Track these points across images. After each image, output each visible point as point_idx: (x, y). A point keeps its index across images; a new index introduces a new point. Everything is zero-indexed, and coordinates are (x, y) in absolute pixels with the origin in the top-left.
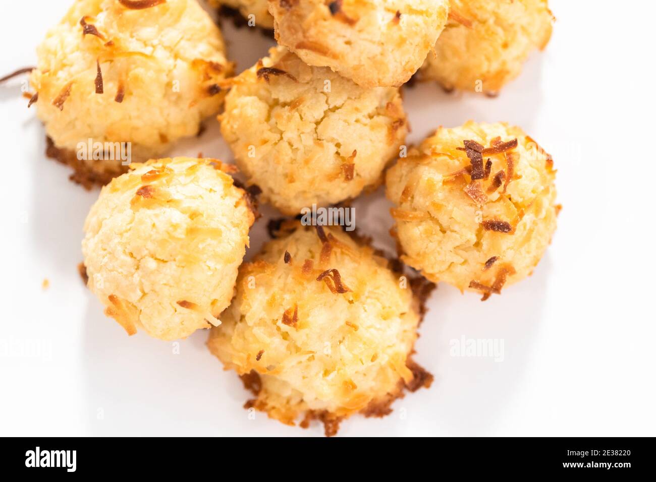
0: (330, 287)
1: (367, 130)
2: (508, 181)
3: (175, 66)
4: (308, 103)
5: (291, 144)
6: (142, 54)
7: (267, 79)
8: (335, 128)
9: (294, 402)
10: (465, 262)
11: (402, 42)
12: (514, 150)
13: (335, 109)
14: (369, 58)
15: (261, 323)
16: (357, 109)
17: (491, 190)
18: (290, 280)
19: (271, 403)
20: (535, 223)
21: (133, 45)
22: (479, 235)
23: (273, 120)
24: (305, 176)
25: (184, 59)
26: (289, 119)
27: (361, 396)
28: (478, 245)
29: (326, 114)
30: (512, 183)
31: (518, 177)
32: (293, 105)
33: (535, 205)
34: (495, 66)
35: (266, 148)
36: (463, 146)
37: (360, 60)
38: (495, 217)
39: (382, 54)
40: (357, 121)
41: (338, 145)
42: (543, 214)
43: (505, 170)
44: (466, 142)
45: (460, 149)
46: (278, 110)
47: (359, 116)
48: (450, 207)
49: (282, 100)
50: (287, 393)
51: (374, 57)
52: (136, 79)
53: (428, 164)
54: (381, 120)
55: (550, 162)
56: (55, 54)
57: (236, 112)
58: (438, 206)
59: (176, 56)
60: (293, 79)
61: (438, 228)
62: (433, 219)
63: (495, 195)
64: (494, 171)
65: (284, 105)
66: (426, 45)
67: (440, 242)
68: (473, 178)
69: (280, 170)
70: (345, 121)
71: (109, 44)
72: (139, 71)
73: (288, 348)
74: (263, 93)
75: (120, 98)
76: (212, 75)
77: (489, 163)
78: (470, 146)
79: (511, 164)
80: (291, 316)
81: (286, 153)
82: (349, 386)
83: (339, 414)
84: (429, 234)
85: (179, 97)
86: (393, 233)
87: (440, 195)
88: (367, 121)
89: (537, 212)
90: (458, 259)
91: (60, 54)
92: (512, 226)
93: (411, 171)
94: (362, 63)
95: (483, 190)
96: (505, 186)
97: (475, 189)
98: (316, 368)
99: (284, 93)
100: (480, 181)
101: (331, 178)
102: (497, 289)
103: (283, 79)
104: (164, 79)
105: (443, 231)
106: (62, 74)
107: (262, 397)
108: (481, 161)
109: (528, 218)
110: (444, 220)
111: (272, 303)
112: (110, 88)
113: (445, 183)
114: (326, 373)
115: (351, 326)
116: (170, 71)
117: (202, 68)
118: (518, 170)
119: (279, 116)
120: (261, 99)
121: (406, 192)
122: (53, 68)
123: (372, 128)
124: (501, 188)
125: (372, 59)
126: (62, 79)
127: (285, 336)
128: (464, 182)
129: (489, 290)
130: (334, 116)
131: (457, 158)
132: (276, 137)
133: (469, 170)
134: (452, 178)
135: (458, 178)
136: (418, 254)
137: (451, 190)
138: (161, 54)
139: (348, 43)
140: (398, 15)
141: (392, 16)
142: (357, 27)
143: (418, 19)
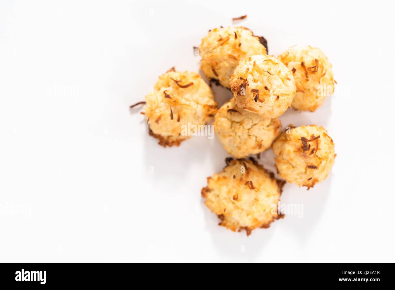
0: (249, 187)
1: (266, 132)
2: (316, 151)
3: (197, 107)
4: (246, 123)
5: (239, 137)
6: (186, 104)
7: (231, 114)
8: (255, 131)
9: (236, 224)
10: (301, 178)
11: (279, 106)
12: (319, 139)
13: (255, 124)
14: (268, 111)
15: (225, 198)
16: (263, 125)
17: (310, 154)
18: (235, 184)
19: (228, 224)
20: (326, 164)
21: (183, 101)
22: (306, 170)
23: (233, 128)
24: (244, 148)
25: (200, 104)
26: (239, 129)
27: (260, 223)
28: (306, 172)
29: (252, 127)
30: (318, 151)
31: (320, 149)
32: (241, 123)
33: (326, 158)
34: (313, 104)
35: (230, 138)
36: (301, 139)
37: (265, 112)
38: (312, 164)
39: (272, 110)
40: (263, 128)
41: (256, 137)
42: (329, 159)
43: (315, 147)
44: (302, 138)
45: (300, 140)
46: (235, 125)
47: (264, 127)
48: (296, 160)
49: (236, 121)
50: (233, 221)
51: (269, 111)
52: (185, 114)
53: (288, 143)
54: (272, 127)
55: (332, 141)
56: (155, 103)
57: (219, 123)
58: (292, 160)
59: (198, 103)
60: (240, 114)
61: (291, 167)
62: (289, 163)
63: (312, 156)
64: (312, 148)
65: (237, 122)
66: (288, 105)
67: (292, 171)
68: (304, 151)
69: (235, 145)
70: (259, 129)
71: (175, 101)
72: (185, 111)
73: (235, 207)
74: (229, 117)
75: (178, 120)
76: (210, 109)
77: (310, 146)
78: (304, 139)
79: (317, 144)
80: (236, 197)
81: (238, 141)
82: (255, 220)
83: (252, 228)
84: (288, 168)
85: (198, 117)
86: (275, 166)
87: (293, 155)
88: (267, 128)
89: (327, 160)
90: (298, 177)
91: (156, 103)
92: (317, 167)
93: (282, 145)
94: (266, 113)
95: (308, 154)
96: (315, 153)
97: (305, 154)
98: (244, 213)
99: (237, 118)
100: (307, 152)
101: (254, 148)
102: (312, 186)
103: (236, 114)
104: (194, 112)
105: (293, 167)
106: (157, 111)
107: (224, 222)
108: (307, 145)
109: (323, 163)
110: (294, 164)
111: (229, 192)
112: (175, 116)
113: (294, 152)
114: (248, 215)
115: (256, 200)
116: (196, 109)
117: (207, 108)
118: (320, 147)
119: (235, 127)
120: (228, 119)
121: (280, 153)
122: (153, 108)
123: (268, 131)
124: (314, 154)
125: (269, 112)
126: (158, 113)
127: (233, 203)
128: (301, 151)
129: (310, 187)
130: (255, 127)
131: (298, 143)
132: (234, 134)
133: (302, 147)
134: (297, 150)
135: (299, 150)
136: (285, 175)
137: (296, 154)
138: (193, 104)
139: (261, 107)
140: (278, 97)
141: (276, 97)
142: (264, 102)
143: (285, 97)
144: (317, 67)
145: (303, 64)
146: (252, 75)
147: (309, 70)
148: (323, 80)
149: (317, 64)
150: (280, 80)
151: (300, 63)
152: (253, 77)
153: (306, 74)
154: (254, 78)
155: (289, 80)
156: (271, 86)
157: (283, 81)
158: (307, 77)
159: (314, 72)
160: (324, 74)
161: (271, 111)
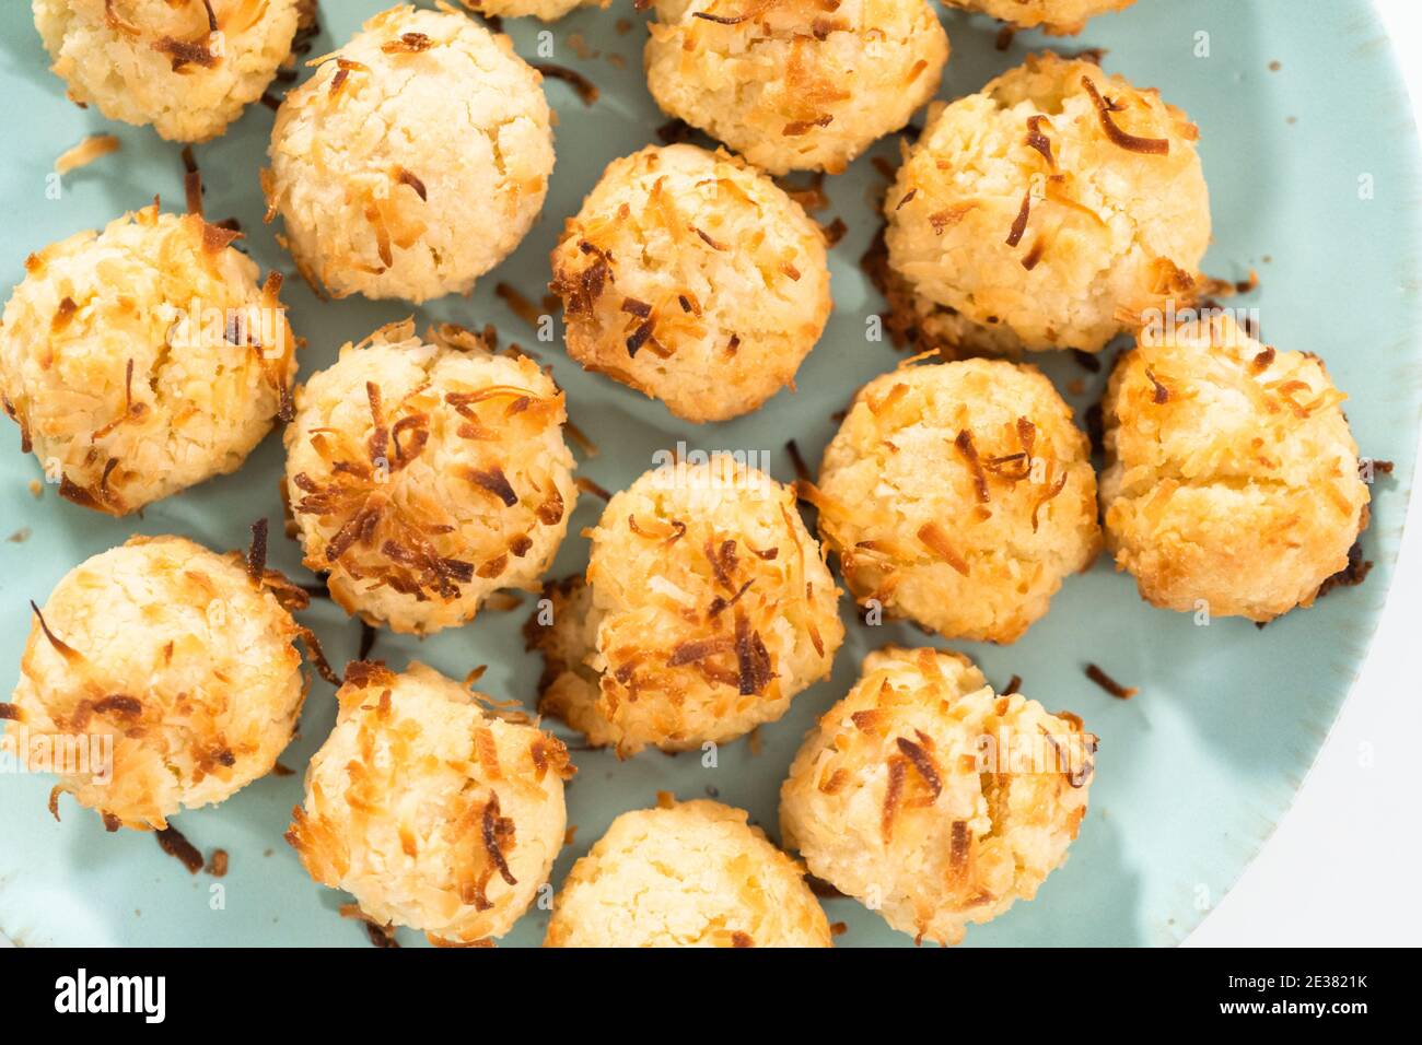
3: (1128, 252)
6: (1093, 214)
21: (1088, 196)
25: (1148, 251)
52: (1066, 244)
75: (1029, 262)
140: (735, 342)
141: (728, 340)
142: (674, 356)
143: (766, 346)
144: (1026, 460)
145: (964, 442)
146: (641, 240)
147: (991, 470)
148: (1050, 512)
149: (1028, 443)
150: (755, 276)
151: (953, 436)
152: (641, 247)
153: (980, 486)
154: (644, 251)
155: (795, 275)
156: (712, 291)
157: (767, 278)
158: (983, 498)
159: (1012, 479)
160: (1059, 488)
161: (705, 393)
